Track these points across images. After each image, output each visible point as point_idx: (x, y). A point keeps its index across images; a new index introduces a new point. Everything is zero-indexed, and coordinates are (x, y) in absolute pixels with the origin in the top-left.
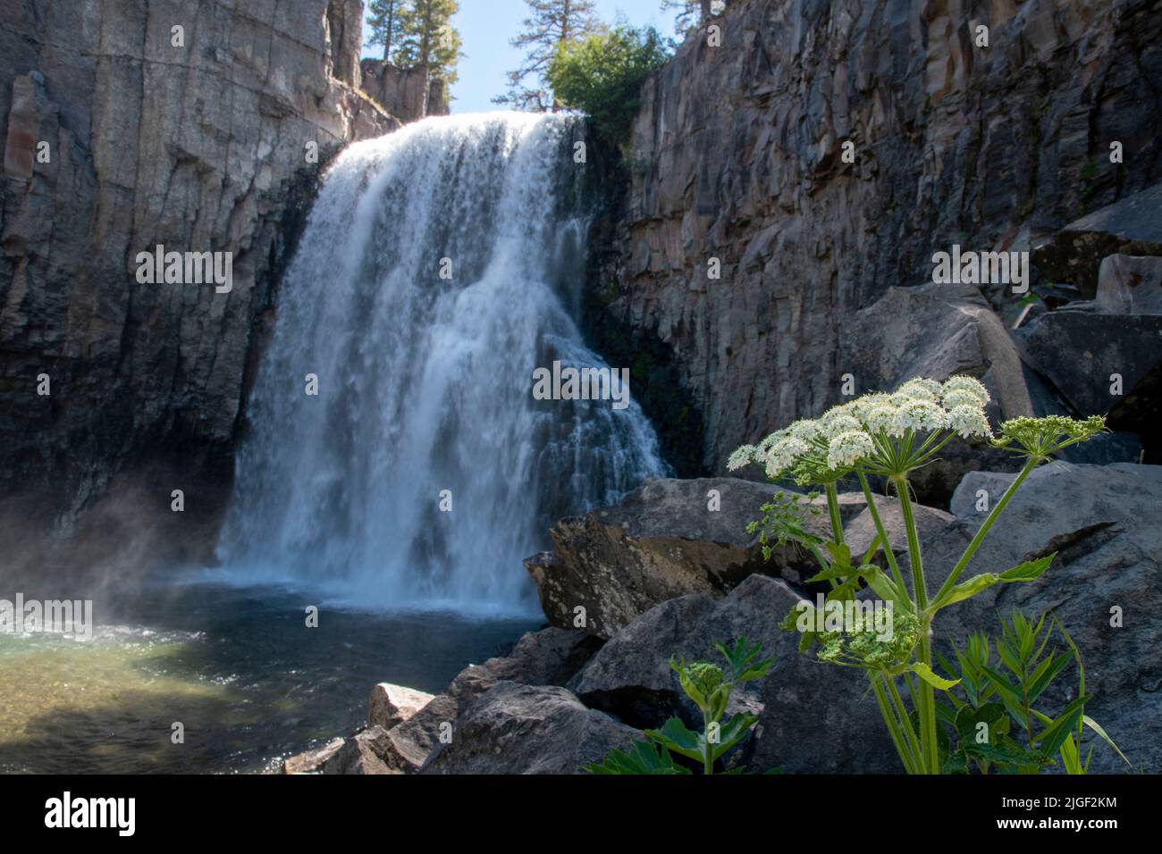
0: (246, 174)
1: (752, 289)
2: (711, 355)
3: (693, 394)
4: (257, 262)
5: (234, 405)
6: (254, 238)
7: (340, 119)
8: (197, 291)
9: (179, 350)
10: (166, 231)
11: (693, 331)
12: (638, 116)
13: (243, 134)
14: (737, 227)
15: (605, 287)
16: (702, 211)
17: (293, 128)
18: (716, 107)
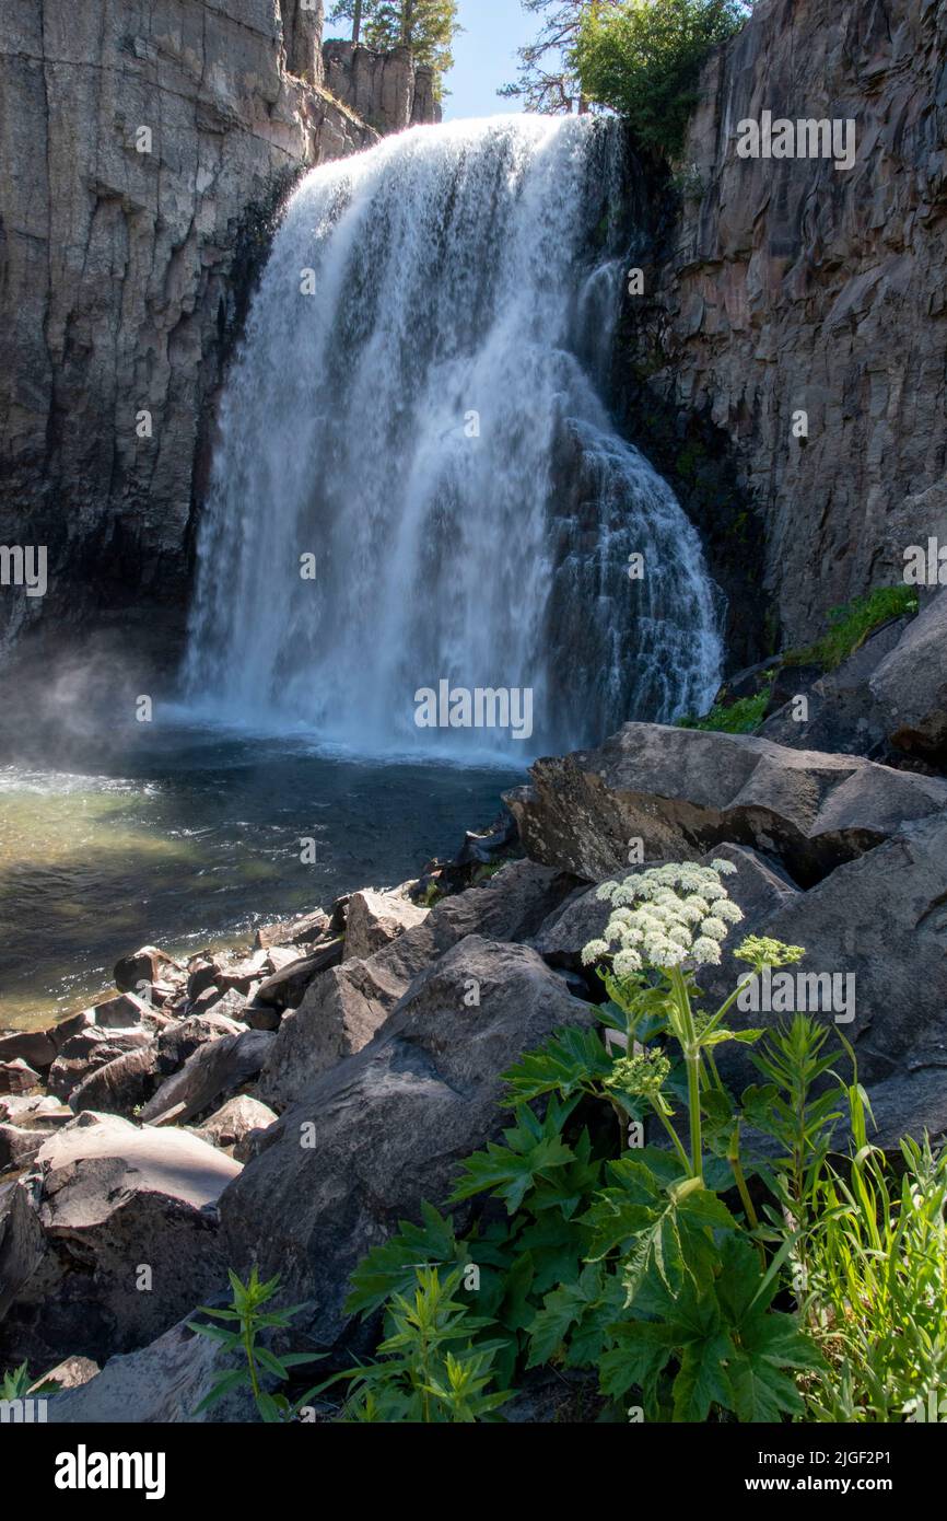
0: (183, 213)
1: (839, 359)
2: (778, 447)
3: (754, 496)
4: (203, 329)
5: (183, 509)
6: (197, 298)
7: (299, 133)
8: (132, 370)
9: (116, 447)
10: (90, 293)
11: (757, 413)
12: (694, 114)
13: (176, 157)
14: (823, 272)
15: (644, 355)
16: (775, 251)
17: (239, 146)
18: (805, 96)
